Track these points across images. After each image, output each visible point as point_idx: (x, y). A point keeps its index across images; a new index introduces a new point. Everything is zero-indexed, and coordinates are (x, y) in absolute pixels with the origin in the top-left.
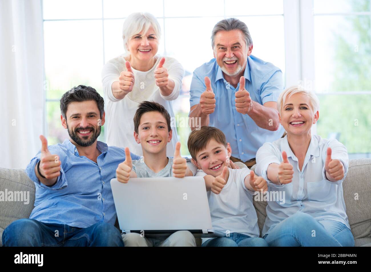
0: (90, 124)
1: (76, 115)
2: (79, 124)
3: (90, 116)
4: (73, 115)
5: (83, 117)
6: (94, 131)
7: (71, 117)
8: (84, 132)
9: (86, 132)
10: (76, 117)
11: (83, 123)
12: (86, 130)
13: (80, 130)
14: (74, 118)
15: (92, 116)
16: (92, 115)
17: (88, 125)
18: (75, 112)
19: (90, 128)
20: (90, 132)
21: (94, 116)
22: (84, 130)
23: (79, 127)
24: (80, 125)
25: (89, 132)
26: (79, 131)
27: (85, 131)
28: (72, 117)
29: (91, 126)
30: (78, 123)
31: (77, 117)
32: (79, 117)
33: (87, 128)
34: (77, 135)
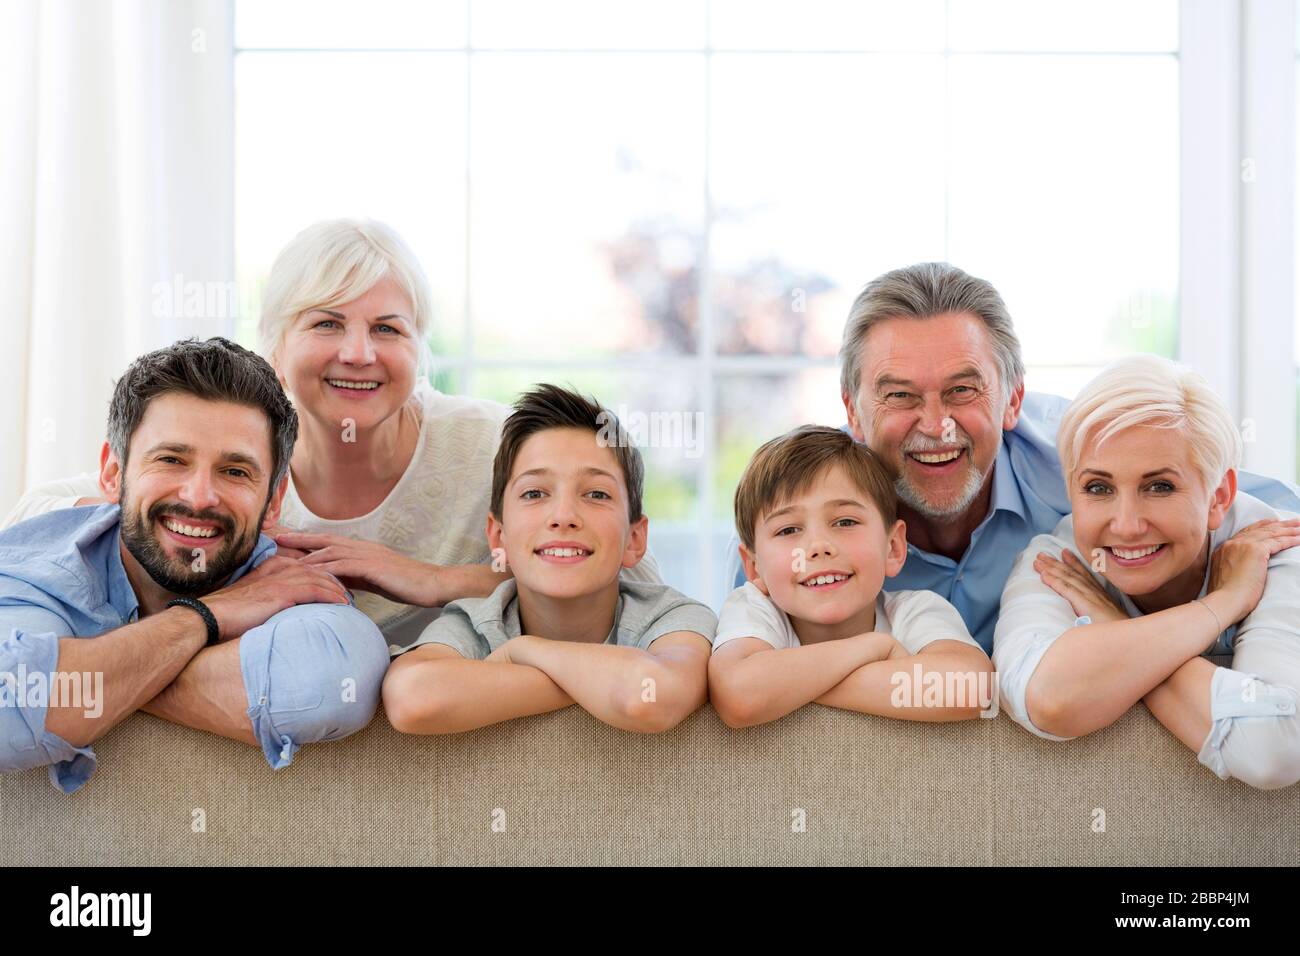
0: (222, 501)
1: (173, 449)
2: (175, 492)
3: (232, 468)
4: (161, 448)
5: (203, 465)
6: (233, 538)
7: (151, 452)
8: (188, 530)
9: (197, 532)
10: (170, 460)
11: (195, 488)
12: (199, 520)
13: (174, 515)
14: (161, 463)
15: (237, 473)
16: (239, 466)
17: (217, 501)
18: (176, 436)
19: (218, 517)
20: (211, 537)
21: (246, 475)
22: (193, 520)
23: (172, 501)
24: (182, 495)
25: (209, 533)
26: (169, 518)
27: (194, 525)
28: (155, 455)
29: (223, 512)
30: (174, 485)
31: (176, 458)
32: (183, 463)
33: (205, 515)
34: (153, 533)
